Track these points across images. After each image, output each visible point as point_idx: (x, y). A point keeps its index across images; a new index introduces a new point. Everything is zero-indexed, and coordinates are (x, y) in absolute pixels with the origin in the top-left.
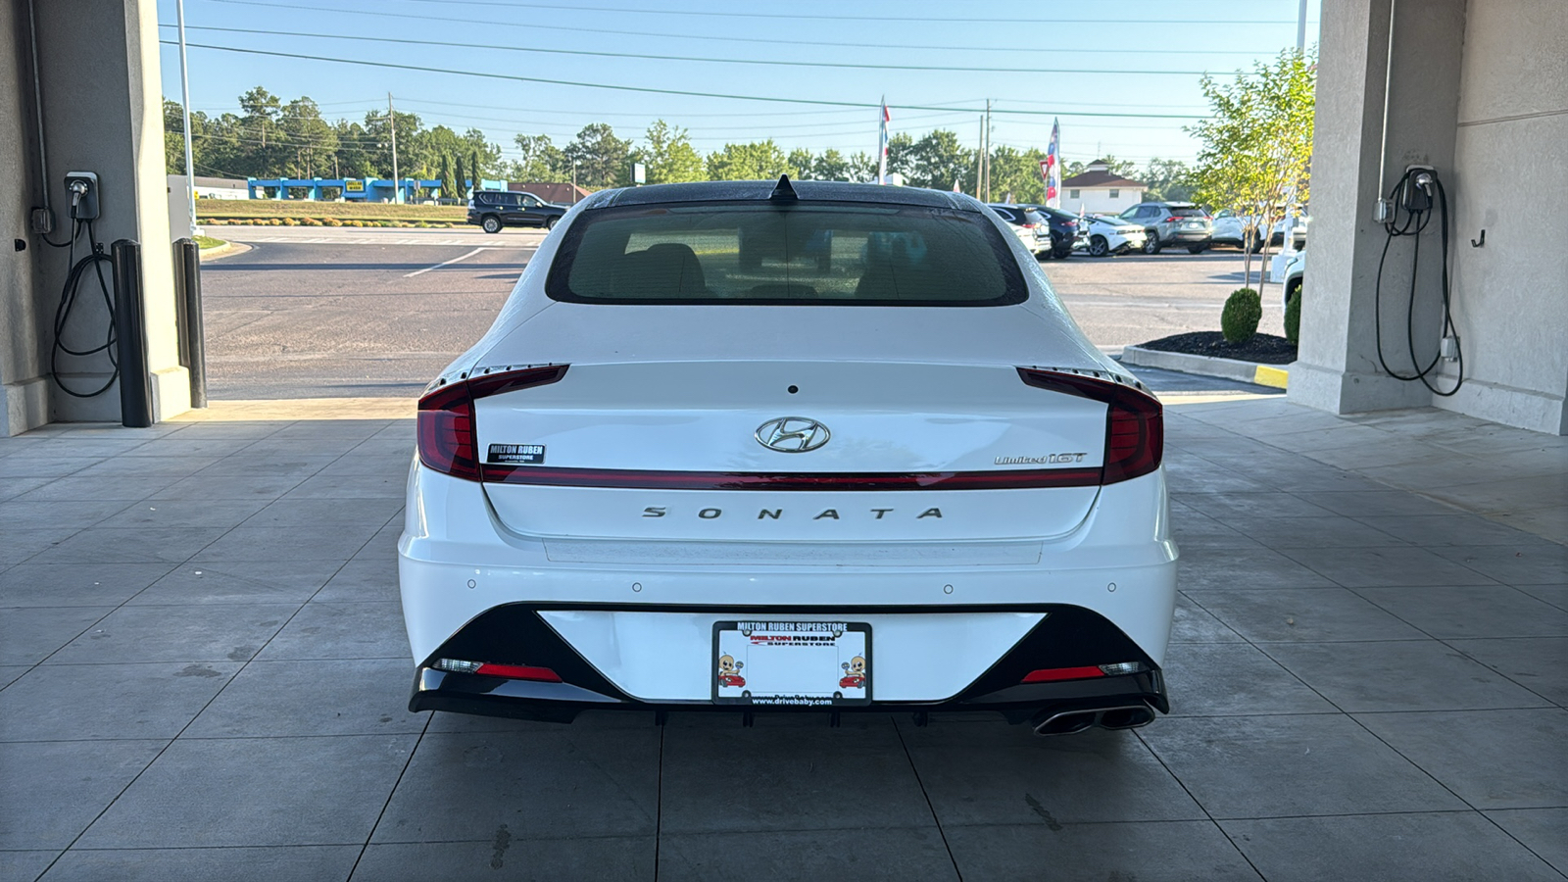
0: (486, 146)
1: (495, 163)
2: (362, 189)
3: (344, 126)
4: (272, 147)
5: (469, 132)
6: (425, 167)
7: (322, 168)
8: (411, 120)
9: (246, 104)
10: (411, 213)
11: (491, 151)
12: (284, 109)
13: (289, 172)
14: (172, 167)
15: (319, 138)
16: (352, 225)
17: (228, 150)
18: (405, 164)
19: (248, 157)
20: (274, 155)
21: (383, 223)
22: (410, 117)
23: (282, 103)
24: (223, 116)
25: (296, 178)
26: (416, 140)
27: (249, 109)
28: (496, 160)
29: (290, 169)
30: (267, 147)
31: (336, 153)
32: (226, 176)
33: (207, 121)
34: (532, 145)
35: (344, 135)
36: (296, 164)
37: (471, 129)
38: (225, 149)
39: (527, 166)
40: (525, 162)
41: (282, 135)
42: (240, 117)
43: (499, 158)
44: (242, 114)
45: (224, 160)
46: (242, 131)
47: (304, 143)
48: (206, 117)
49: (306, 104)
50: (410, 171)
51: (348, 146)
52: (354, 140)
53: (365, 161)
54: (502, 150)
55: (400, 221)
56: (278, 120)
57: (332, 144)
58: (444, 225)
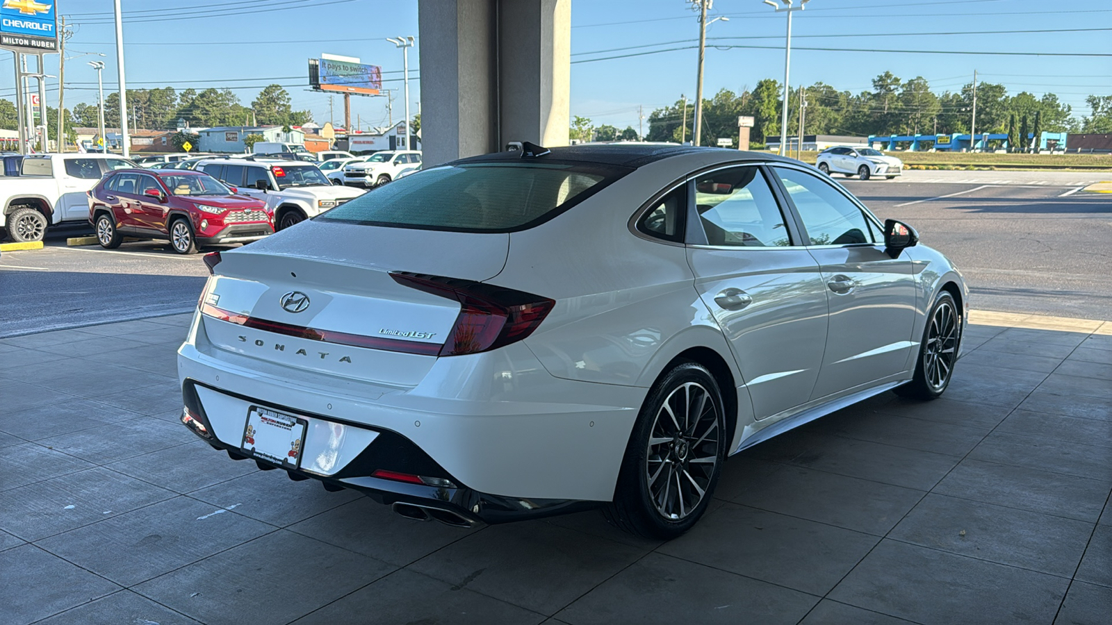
0: (1058, 106)
1: (1065, 119)
2: (949, 142)
3: (947, 96)
4: (891, 114)
5: (1045, 96)
6: (1003, 124)
7: (926, 127)
8: (1000, 89)
9: (877, 84)
10: (972, 159)
11: (1063, 110)
12: (903, 86)
13: (901, 130)
14: (821, 130)
15: (925, 106)
16: (917, 169)
17: (860, 117)
18: (989, 123)
19: (875, 121)
20: (892, 119)
21: (941, 166)
22: (997, 87)
23: (901, 82)
24: (863, 94)
25: (906, 135)
26: (999, 104)
27: (878, 88)
28: (1066, 117)
29: (903, 129)
30: (888, 114)
31: (937, 116)
32: (857, 135)
33: (850, 97)
34: (1101, 103)
35: (946, 103)
36: (907, 124)
37: (1047, 94)
38: (859, 116)
39: (1093, 121)
40: (1092, 117)
41: (900, 104)
42: (872, 93)
43: (1069, 115)
44: (874, 91)
45: (857, 124)
46: (874, 104)
47: (915, 110)
48: (850, 95)
49: (920, 81)
50: (991, 128)
51: (948, 111)
52: (953, 106)
53: (958, 121)
54: (1072, 109)
55: (954, 165)
56: (899, 94)
57: (935, 109)
58: (988, 168)
